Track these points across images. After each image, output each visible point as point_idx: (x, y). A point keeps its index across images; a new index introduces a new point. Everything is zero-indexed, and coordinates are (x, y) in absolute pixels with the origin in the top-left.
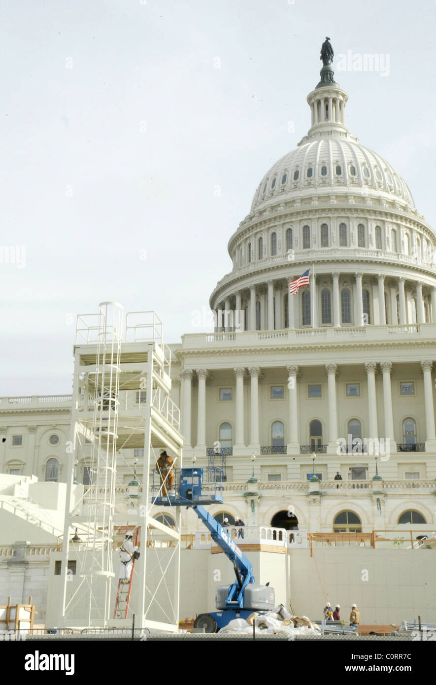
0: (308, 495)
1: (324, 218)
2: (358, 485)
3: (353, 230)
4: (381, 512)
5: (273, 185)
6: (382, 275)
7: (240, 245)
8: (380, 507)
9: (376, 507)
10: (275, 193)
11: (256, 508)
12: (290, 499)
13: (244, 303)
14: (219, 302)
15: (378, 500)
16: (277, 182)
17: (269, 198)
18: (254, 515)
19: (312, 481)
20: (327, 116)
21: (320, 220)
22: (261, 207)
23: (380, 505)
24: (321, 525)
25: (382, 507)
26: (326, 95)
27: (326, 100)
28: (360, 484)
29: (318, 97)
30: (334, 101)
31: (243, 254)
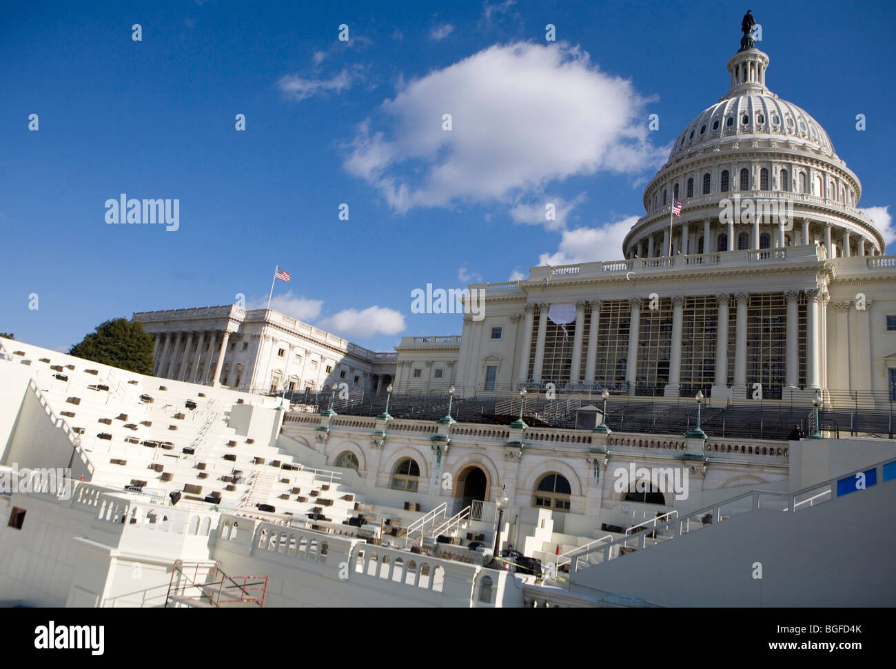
0: (505, 446)
1: (744, 162)
2: (574, 437)
3: (777, 175)
4: (598, 481)
5: (692, 136)
6: (806, 219)
7: (655, 194)
8: (598, 473)
9: (592, 472)
10: (693, 143)
11: (443, 458)
12: (485, 449)
13: (657, 246)
14: (632, 245)
15: (596, 461)
16: (696, 133)
17: (687, 148)
18: (439, 466)
19: (513, 427)
20: (745, 79)
21: (740, 164)
22: (679, 157)
23: (598, 469)
24: (517, 489)
25: (601, 473)
26: (743, 60)
27: (745, 64)
28: (576, 437)
29: (736, 62)
30: (753, 64)
31: (658, 201)
